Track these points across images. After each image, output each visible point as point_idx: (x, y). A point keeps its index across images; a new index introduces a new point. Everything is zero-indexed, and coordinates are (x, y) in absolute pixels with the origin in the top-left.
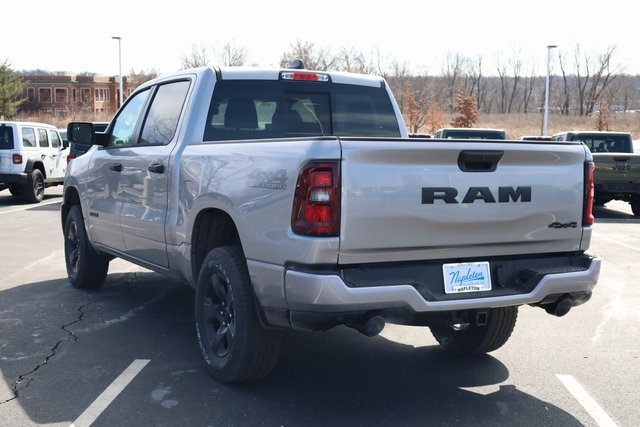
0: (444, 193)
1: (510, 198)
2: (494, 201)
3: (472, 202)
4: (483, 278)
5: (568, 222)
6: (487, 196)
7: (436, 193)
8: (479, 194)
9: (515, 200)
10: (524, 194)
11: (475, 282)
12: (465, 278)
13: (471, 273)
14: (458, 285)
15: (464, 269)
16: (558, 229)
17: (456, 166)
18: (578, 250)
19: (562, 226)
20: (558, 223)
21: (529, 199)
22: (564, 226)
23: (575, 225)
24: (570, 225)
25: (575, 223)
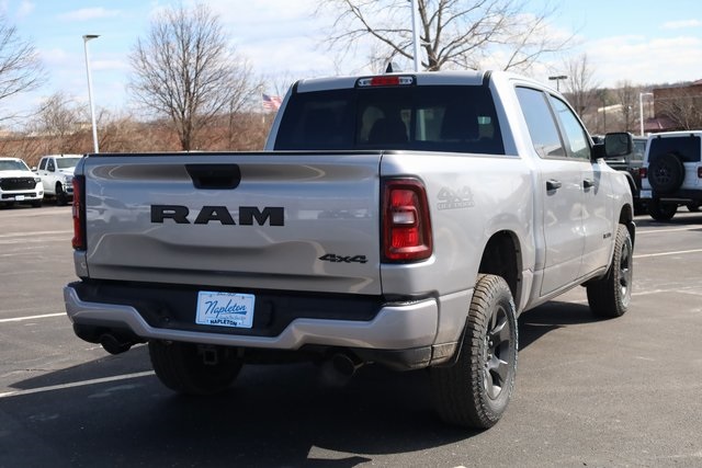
0: (173, 212)
1: (254, 219)
2: (233, 223)
3: (206, 223)
4: (245, 313)
5: (352, 256)
7: (165, 212)
8: (215, 214)
9: (261, 223)
10: (275, 216)
11: (233, 315)
12: (223, 309)
13: (232, 305)
14: (213, 317)
15: (223, 299)
16: (336, 263)
17: (191, 182)
18: (380, 293)
19: (342, 259)
20: (334, 256)
21: (281, 223)
22: (346, 259)
23: (363, 260)
24: (354, 259)
25: (363, 257)
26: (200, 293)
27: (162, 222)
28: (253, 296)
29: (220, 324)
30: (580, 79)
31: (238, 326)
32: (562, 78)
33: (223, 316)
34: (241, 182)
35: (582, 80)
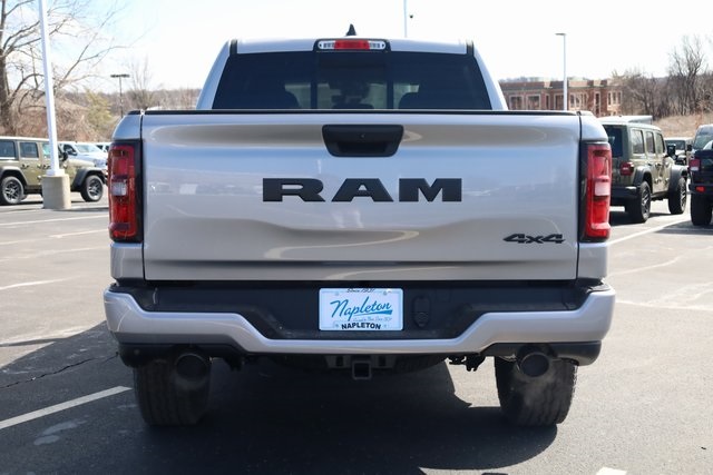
0: (301, 187)
1: (420, 195)
2: (389, 200)
3: (350, 200)
4: (390, 312)
5: (545, 236)
6: (376, 191)
7: (285, 187)
10: (451, 190)
11: (373, 316)
12: (358, 310)
13: (370, 303)
14: (344, 320)
15: (356, 297)
16: (525, 244)
17: (323, 147)
18: (574, 278)
19: (532, 240)
20: (523, 236)
21: (458, 198)
22: (537, 240)
23: (558, 239)
24: (547, 239)
25: (560, 236)
26: (322, 291)
27: (281, 200)
28: (400, 291)
29: (355, 328)
30: (142, 79)
31: (382, 328)
32: (125, 76)
33: (358, 318)
34: (401, 148)
35: (145, 79)
